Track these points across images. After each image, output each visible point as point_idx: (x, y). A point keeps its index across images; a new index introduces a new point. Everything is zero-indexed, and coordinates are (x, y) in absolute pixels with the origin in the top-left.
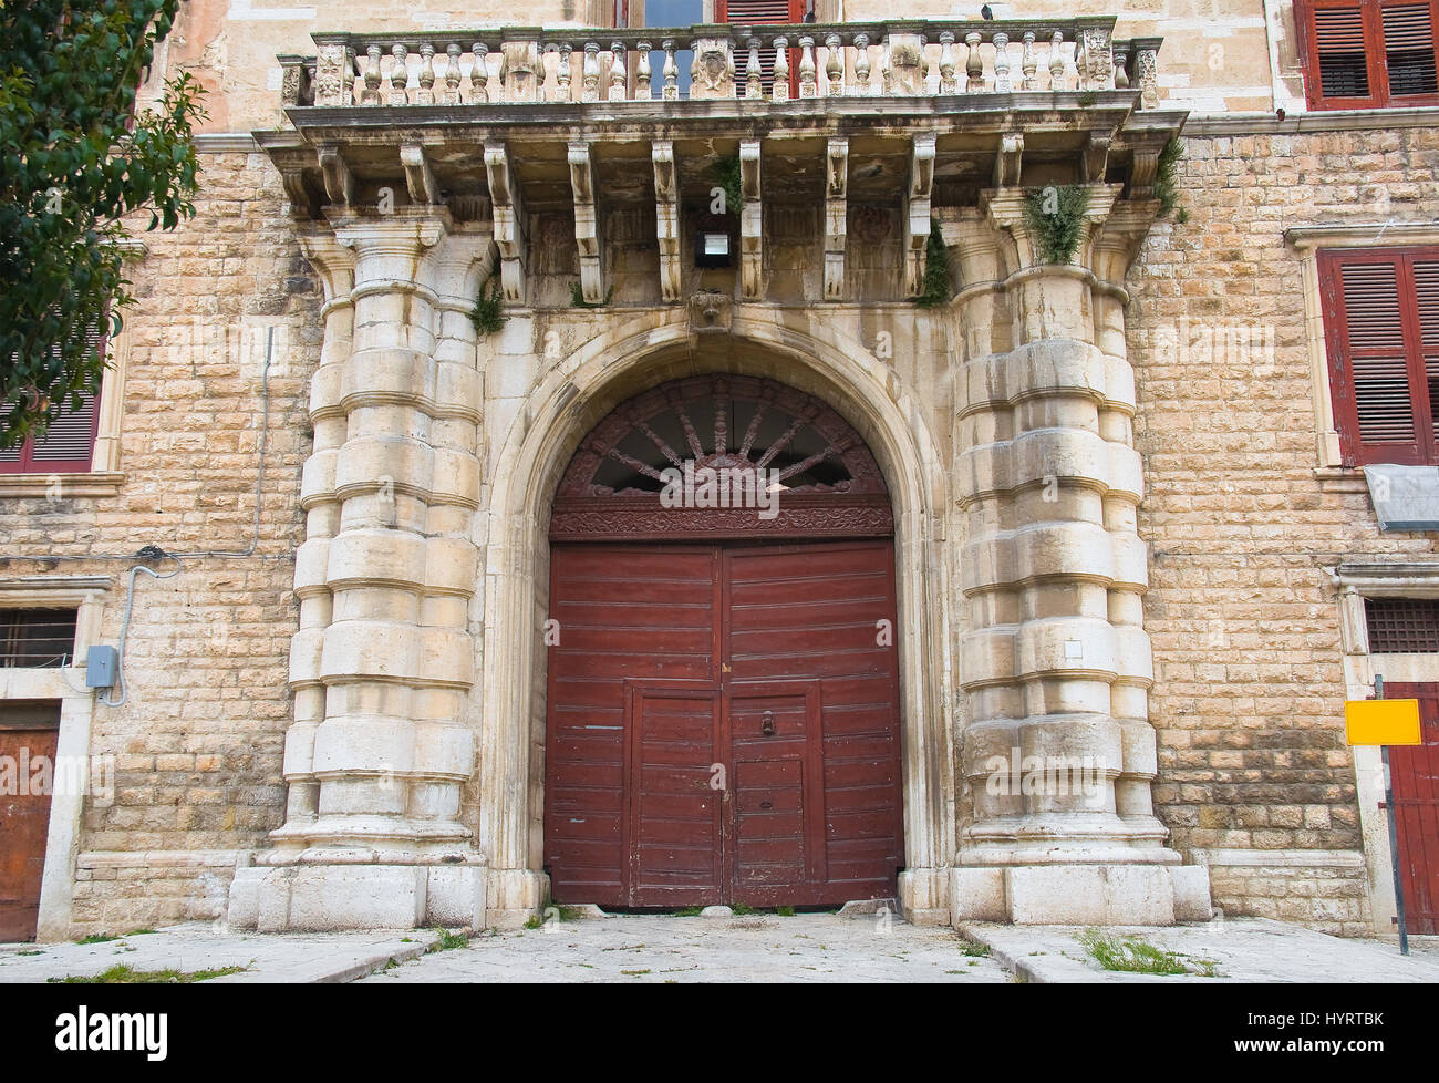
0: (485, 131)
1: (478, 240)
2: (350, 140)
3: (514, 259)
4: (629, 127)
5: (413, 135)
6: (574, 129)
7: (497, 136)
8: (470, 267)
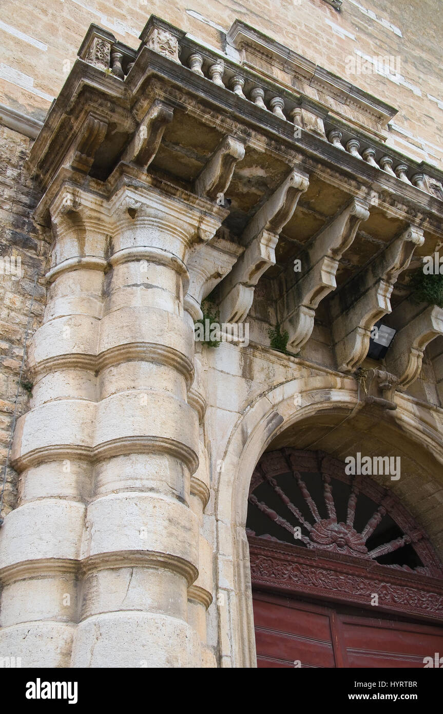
0: (301, 157)
1: (225, 257)
2: (189, 108)
3: (250, 286)
4: (400, 206)
5: (244, 132)
6: (364, 188)
7: (307, 166)
8: (207, 281)
